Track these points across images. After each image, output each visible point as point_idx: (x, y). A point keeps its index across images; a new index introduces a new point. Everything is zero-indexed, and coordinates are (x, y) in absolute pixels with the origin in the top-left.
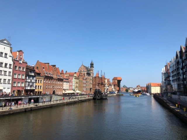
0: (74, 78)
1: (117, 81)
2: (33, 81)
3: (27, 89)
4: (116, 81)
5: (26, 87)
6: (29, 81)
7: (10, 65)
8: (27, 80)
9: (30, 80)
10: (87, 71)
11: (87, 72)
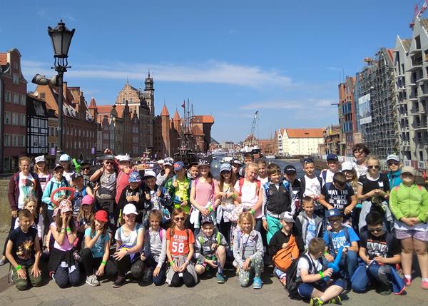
1: (202, 124)
2: (43, 131)
3: (32, 152)
4: (201, 126)
5: (30, 147)
6: (36, 130)
8: (32, 130)
9: (38, 128)
10: (139, 100)
11: (141, 103)
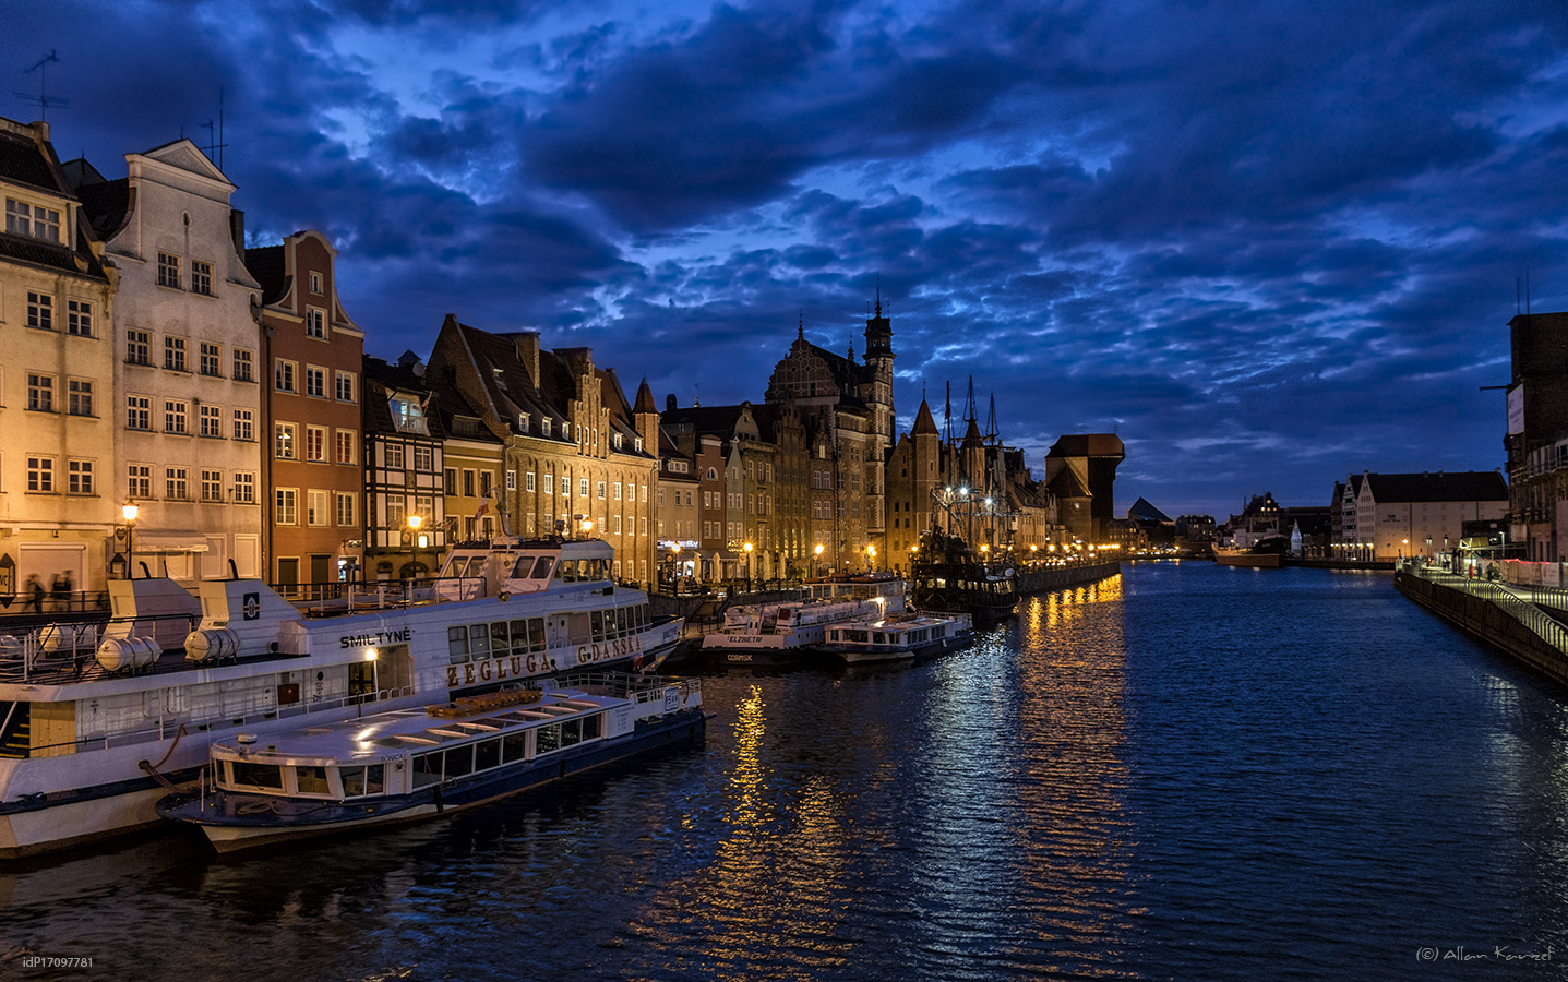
0: (735, 454)
1: (1085, 463)
2: (424, 481)
4: (1080, 468)
5: (375, 529)
7: (241, 355)
8: (380, 477)
9: (405, 471)
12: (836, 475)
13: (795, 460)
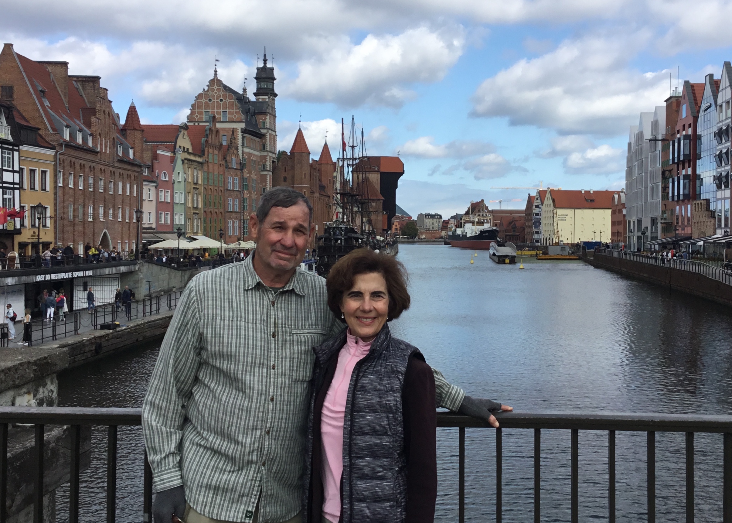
0: (179, 162)
1: (379, 176)
2: (7, 177)
4: (375, 178)
10: (243, 116)
11: (247, 123)
12: (242, 179)
13: (216, 168)
